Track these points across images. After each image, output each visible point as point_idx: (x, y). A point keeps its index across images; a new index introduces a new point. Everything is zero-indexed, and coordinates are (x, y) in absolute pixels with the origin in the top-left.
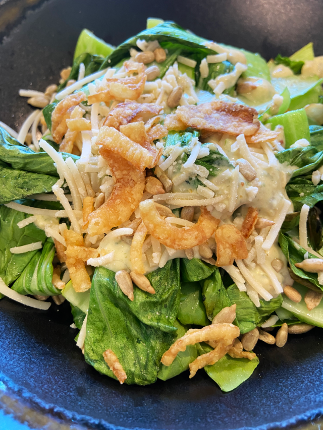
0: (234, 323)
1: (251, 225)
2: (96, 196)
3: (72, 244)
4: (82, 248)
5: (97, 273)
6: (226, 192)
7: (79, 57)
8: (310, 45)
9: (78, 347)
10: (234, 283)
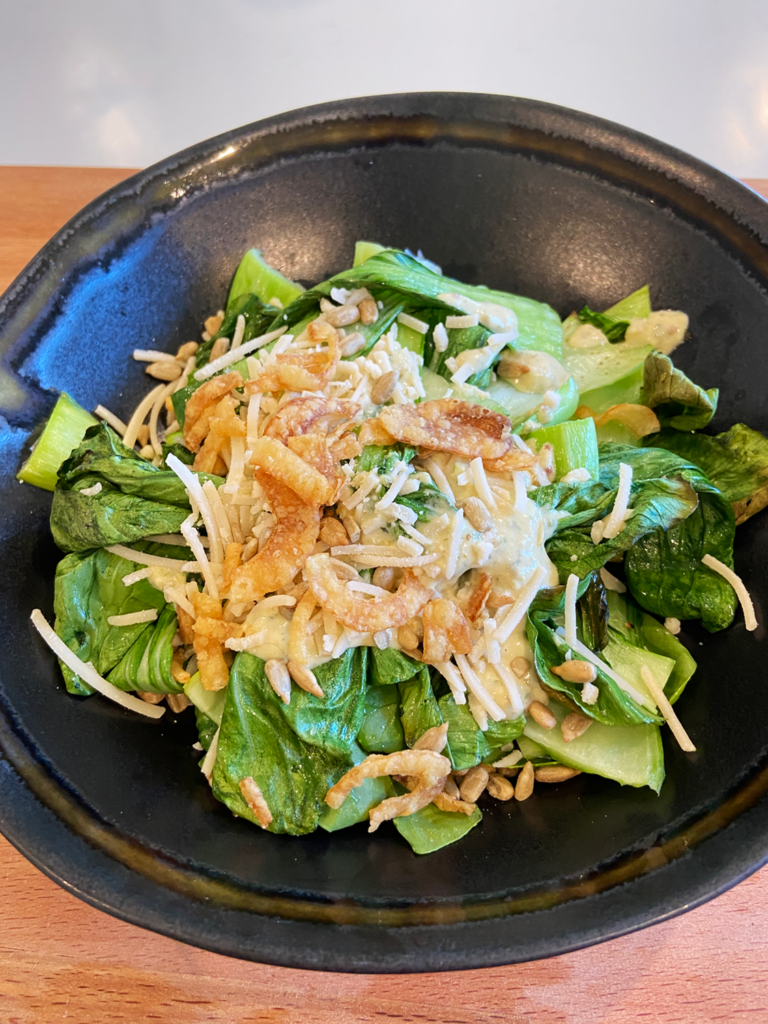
0: (444, 753)
1: (481, 602)
2: (245, 543)
3: (205, 615)
4: (219, 623)
5: (238, 660)
6: (442, 548)
7: (237, 299)
8: (646, 288)
9: (203, 775)
10: (450, 691)
